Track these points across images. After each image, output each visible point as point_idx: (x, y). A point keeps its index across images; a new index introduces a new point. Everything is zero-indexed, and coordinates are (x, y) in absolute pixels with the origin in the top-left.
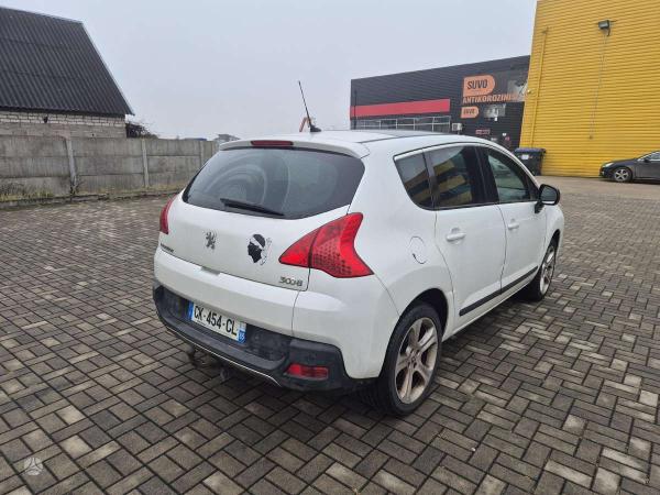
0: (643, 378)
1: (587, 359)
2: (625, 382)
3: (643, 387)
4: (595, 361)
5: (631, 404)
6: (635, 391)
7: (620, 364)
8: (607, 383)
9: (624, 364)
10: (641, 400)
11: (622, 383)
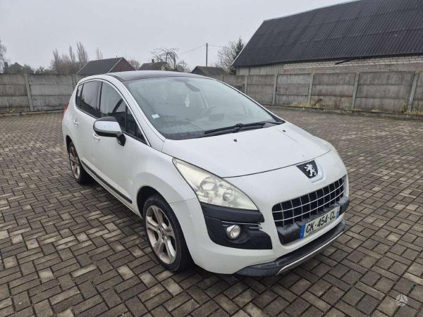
0: (12, 244)
1: (53, 234)
2: (20, 236)
3: (9, 240)
4: (47, 236)
5: (10, 227)
6: (12, 234)
7: (33, 245)
8: (29, 229)
9: (30, 247)
10: (6, 232)
11: (22, 234)
